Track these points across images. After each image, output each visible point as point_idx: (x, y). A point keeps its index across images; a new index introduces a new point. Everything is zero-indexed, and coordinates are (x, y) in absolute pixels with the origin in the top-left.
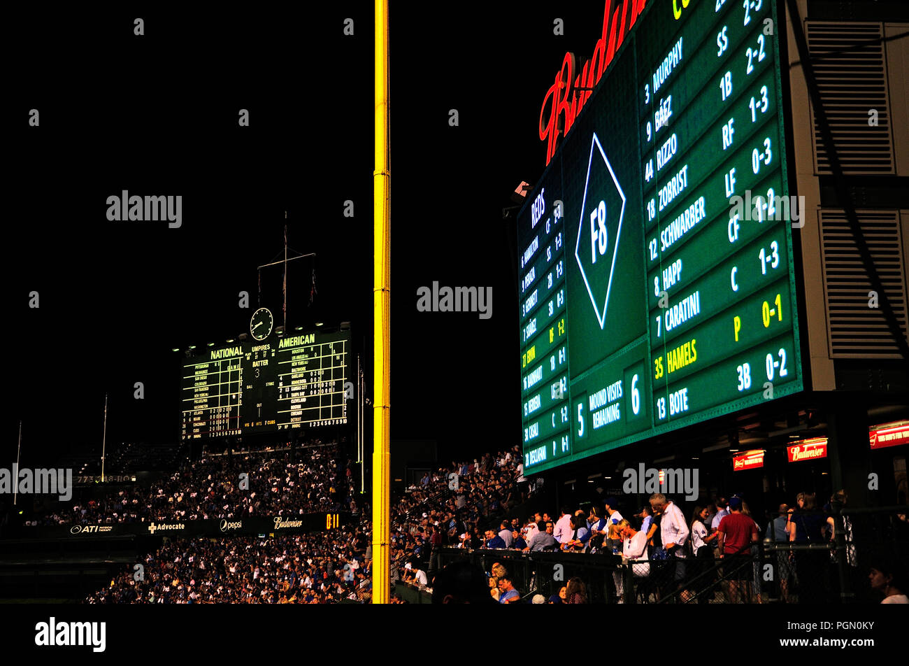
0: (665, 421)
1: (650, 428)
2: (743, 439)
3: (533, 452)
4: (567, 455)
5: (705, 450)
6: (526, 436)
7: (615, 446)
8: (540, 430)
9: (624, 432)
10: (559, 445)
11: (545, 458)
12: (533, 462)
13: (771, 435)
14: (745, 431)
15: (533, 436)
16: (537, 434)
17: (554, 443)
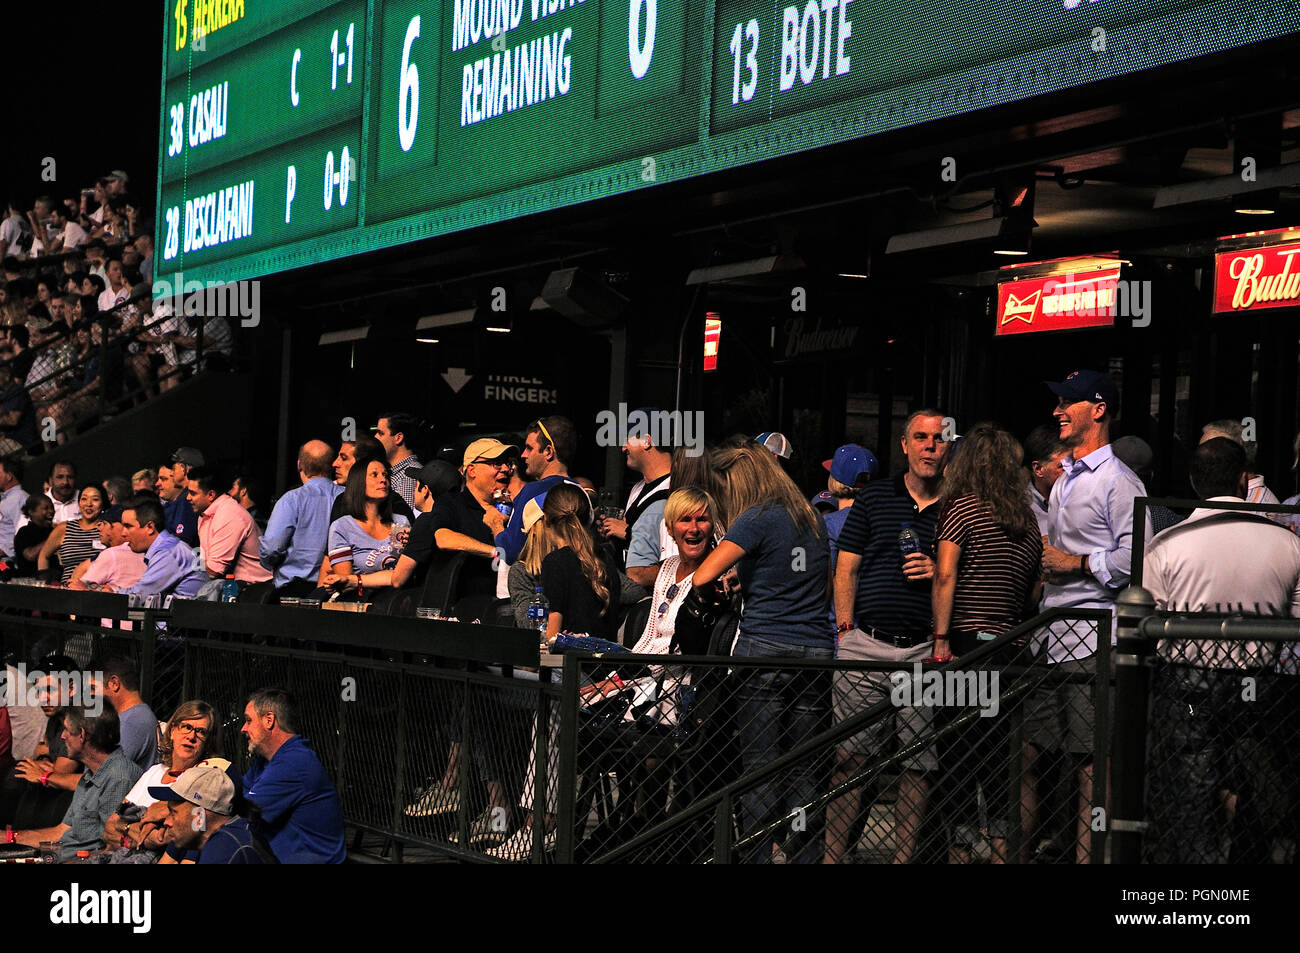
0: (754, 116)
1: (693, 138)
2: (1051, 210)
3: (200, 202)
4: (341, 223)
5: (897, 245)
6: (176, 134)
7: (512, 208)
8: (233, 119)
9: (585, 152)
10: (311, 183)
11: (248, 231)
12: (197, 245)
13: (1165, 198)
14: (1060, 176)
15: (205, 137)
16: (221, 131)
17: (292, 171)
